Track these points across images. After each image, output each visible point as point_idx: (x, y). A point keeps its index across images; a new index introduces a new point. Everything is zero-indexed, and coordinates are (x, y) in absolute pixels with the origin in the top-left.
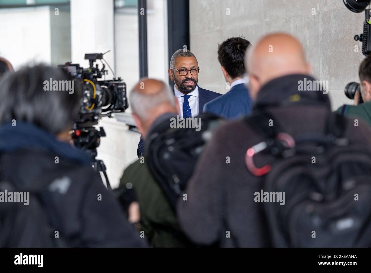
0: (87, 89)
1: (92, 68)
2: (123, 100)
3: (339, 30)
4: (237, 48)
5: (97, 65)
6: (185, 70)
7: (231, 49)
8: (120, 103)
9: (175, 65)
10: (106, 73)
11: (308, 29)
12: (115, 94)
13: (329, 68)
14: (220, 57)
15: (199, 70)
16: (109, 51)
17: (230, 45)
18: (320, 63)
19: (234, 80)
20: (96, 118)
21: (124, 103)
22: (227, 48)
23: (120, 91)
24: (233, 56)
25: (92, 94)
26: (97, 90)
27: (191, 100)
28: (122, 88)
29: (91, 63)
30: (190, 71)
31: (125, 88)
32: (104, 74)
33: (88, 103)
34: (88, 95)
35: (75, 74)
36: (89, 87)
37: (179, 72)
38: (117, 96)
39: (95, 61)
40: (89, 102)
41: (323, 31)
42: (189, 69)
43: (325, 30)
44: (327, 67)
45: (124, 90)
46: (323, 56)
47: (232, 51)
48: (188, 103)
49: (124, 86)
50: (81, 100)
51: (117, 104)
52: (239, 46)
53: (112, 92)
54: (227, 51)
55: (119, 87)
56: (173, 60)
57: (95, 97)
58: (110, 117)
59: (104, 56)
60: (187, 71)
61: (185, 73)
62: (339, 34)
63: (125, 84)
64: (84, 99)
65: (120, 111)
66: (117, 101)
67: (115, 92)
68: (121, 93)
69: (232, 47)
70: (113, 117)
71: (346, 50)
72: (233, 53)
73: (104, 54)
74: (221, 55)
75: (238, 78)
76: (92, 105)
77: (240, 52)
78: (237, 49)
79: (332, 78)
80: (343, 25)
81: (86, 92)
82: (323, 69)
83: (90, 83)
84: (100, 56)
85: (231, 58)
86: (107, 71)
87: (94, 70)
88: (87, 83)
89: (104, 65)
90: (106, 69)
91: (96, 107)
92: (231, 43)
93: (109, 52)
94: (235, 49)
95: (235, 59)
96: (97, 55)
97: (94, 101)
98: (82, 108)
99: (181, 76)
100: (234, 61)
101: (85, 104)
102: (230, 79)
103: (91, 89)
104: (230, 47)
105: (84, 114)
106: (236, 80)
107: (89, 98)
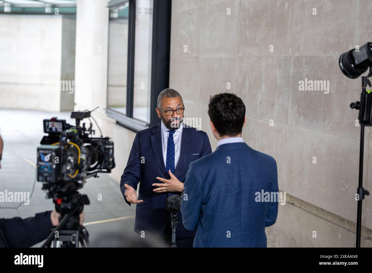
0: (71, 155)
1: (79, 127)
2: (110, 161)
3: (310, 75)
4: (228, 106)
5: (84, 124)
6: (171, 111)
7: (223, 107)
8: (107, 164)
9: (161, 105)
10: (93, 132)
11: (279, 69)
12: (101, 153)
13: (298, 107)
14: (210, 112)
15: (184, 110)
16: (98, 107)
17: (222, 102)
18: (290, 101)
19: (222, 138)
20: (80, 182)
21: (111, 164)
22: (218, 104)
23: (107, 151)
24: (224, 114)
25: (76, 160)
26: (82, 153)
27: (176, 134)
28: (110, 149)
29: (78, 122)
30: (176, 111)
31: (113, 148)
32: (91, 134)
33: (71, 170)
34: (72, 161)
35: (61, 130)
36: (73, 153)
37: (166, 112)
38: (104, 155)
39: (82, 119)
40: (72, 168)
41: (294, 73)
42: (175, 109)
43: (296, 73)
44: (296, 107)
45: (111, 151)
46: (292, 95)
47: (224, 109)
48: (172, 138)
49: (111, 147)
50: (64, 167)
51: (103, 164)
52: (231, 104)
53: (99, 151)
54: (218, 108)
55: (107, 147)
56: (160, 100)
57: (79, 162)
58: (95, 176)
59: (92, 114)
60: (173, 111)
61: (172, 113)
62: (310, 78)
63: (112, 144)
64: (67, 166)
65: (106, 170)
66: (104, 160)
67: (102, 152)
68: (108, 154)
69: (224, 105)
70: (98, 177)
71: (317, 94)
72: (224, 112)
73: (92, 111)
74: (212, 110)
75: (226, 137)
76: (76, 171)
77: (231, 111)
78: (228, 108)
79: (301, 117)
80: (315, 71)
81: (70, 158)
82: (292, 107)
83: (74, 146)
84: (87, 114)
85: (222, 115)
86: (94, 131)
87: (80, 130)
88: (72, 146)
89: (91, 124)
90: (93, 129)
91: (80, 172)
92: (223, 100)
93: (98, 109)
94: (227, 108)
95: (225, 118)
96: (84, 114)
97: (78, 167)
98: (65, 175)
99: (167, 116)
100: (224, 119)
101: (68, 171)
102: (218, 135)
103: (74, 154)
104: (222, 104)
105: (66, 181)
106: (223, 138)
107: (73, 164)
